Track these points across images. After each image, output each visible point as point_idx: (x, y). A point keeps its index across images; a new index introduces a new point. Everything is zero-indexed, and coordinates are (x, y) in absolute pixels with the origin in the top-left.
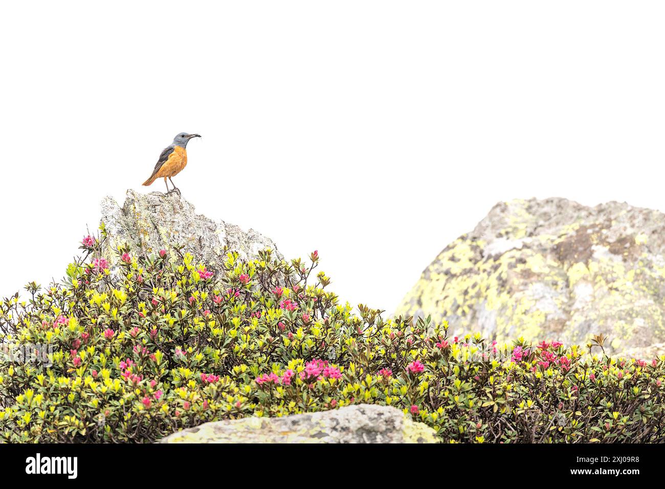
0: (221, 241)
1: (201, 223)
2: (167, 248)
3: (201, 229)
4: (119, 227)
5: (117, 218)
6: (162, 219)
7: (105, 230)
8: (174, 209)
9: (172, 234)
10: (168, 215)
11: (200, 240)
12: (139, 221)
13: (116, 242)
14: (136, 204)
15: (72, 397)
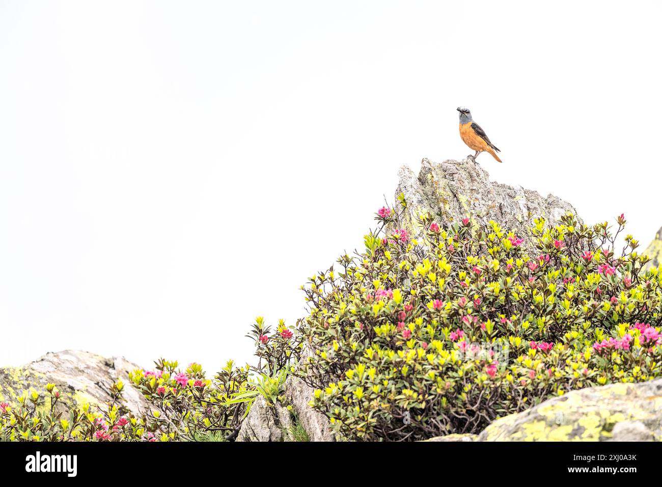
0: (522, 207)
1: (500, 190)
2: (468, 217)
3: (501, 196)
4: (418, 196)
5: (416, 188)
6: (461, 187)
7: (404, 200)
8: (471, 177)
9: (472, 202)
10: (466, 183)
11: (500, 208)
12: (437, 191)
13: (417, 212)
14: (433, 173)
15: (405, 370)
